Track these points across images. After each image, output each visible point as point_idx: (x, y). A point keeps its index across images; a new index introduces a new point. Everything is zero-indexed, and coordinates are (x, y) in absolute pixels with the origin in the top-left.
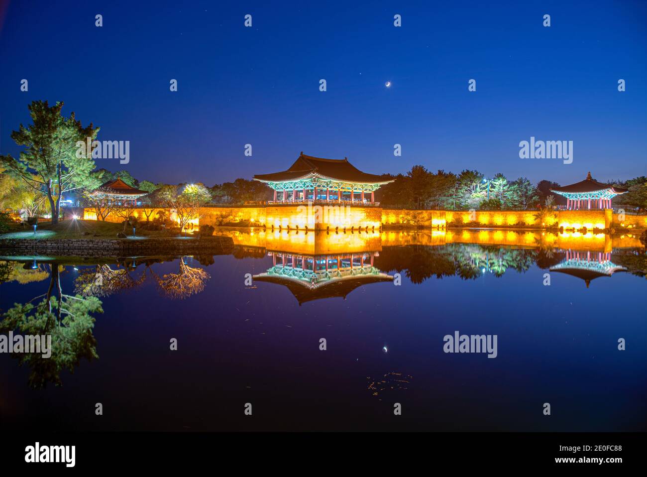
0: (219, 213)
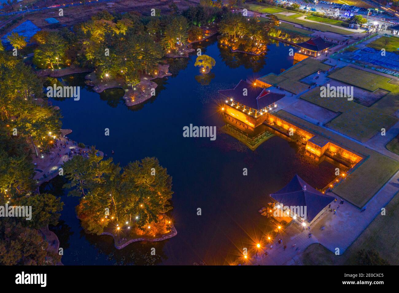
0: (263, 85)
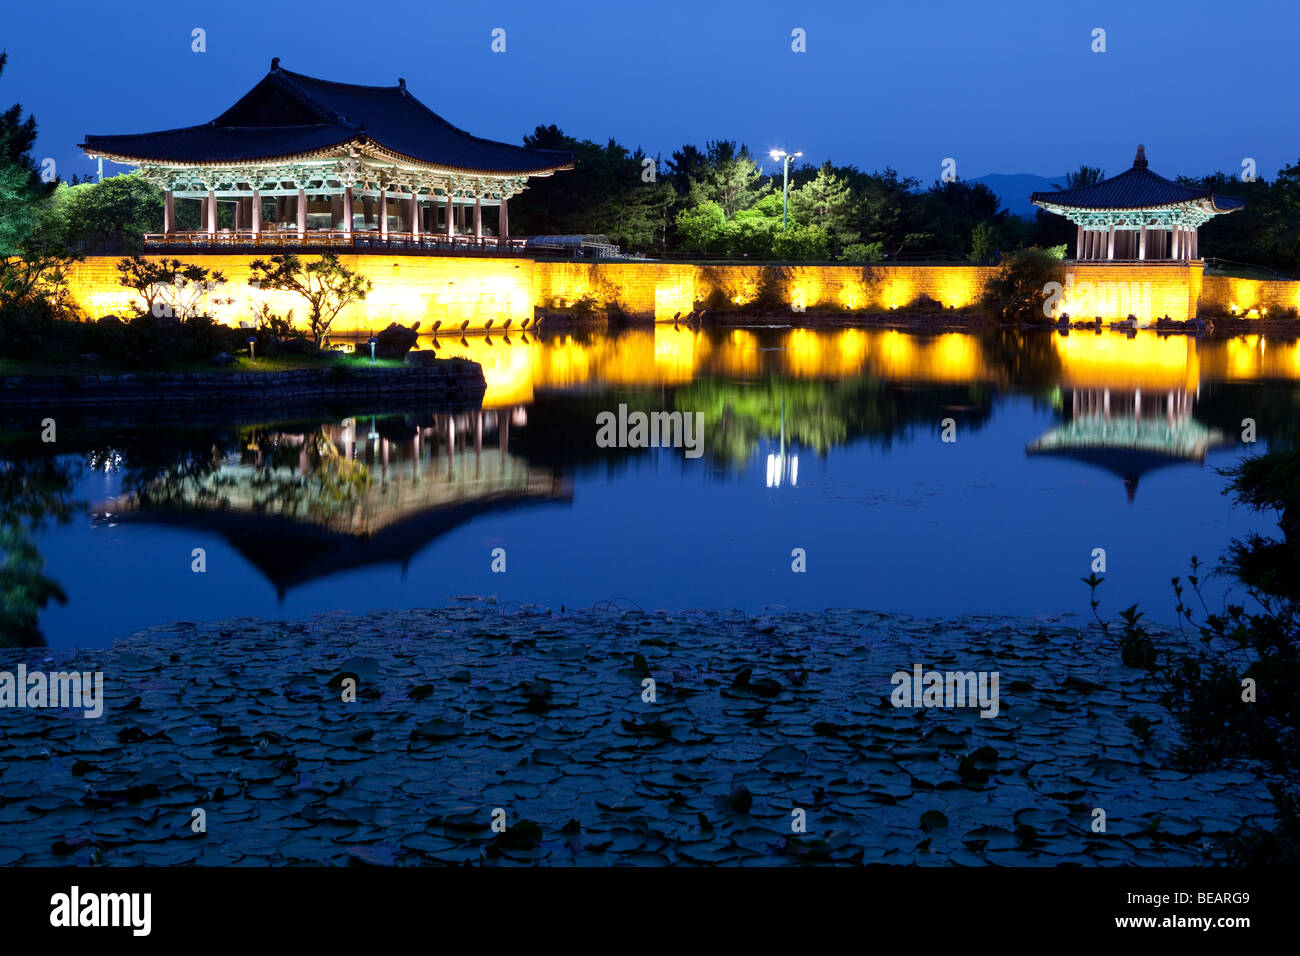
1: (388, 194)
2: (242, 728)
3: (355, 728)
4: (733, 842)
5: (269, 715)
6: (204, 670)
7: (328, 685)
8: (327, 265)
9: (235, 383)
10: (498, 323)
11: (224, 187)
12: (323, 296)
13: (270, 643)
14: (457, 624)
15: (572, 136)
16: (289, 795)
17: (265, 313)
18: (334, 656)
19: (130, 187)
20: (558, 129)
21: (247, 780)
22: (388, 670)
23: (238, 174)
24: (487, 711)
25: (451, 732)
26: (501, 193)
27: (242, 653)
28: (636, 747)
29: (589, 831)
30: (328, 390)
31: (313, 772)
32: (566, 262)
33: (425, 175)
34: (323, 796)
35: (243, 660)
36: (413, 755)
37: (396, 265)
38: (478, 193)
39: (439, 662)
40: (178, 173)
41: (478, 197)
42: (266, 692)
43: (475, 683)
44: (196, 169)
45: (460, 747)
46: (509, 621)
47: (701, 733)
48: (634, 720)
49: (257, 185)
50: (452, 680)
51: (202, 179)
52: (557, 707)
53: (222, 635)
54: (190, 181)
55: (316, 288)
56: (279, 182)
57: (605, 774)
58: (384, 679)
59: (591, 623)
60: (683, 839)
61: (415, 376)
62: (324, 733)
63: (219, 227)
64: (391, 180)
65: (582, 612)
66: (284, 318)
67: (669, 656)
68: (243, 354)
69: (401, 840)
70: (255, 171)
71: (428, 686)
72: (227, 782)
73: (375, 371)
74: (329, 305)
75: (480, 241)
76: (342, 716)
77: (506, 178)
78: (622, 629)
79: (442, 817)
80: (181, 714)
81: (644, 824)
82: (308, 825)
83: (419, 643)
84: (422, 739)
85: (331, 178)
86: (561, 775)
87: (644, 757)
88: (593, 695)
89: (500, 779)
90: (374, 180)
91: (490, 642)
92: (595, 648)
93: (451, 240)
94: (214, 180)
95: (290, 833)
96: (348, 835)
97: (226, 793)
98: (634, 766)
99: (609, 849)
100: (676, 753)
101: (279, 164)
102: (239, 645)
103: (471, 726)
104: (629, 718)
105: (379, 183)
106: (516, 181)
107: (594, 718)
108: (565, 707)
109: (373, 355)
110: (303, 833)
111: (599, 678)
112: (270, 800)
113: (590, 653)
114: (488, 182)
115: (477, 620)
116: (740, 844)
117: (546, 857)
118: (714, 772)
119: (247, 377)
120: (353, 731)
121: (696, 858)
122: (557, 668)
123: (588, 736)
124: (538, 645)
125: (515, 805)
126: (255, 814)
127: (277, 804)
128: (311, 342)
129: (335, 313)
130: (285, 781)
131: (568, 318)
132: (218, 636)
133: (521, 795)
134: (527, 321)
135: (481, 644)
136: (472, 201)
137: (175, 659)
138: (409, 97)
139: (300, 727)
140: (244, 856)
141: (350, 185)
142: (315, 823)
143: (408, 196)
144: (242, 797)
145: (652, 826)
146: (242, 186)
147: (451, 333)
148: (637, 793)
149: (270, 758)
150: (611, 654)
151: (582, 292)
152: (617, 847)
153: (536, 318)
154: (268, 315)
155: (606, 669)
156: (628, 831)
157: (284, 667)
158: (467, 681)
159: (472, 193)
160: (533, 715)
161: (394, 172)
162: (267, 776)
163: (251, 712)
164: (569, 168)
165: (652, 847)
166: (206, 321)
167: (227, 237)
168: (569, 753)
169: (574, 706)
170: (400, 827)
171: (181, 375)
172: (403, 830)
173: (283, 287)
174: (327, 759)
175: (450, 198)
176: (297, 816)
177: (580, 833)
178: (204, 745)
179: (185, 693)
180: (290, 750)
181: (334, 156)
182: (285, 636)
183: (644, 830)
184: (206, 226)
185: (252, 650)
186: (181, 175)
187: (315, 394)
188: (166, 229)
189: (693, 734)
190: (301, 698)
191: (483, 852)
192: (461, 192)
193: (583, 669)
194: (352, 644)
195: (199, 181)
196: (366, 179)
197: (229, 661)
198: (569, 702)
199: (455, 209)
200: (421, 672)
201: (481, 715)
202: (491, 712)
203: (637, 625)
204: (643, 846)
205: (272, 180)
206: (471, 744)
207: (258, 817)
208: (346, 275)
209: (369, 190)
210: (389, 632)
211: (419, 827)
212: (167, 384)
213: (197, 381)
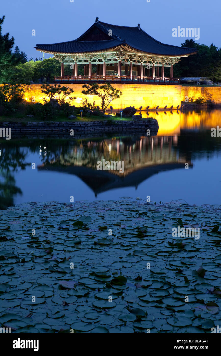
1: (133, 63)
2: (39, 238)
3: (77, 240)
4: (195, 288)
5: (50, 234)
6: (34, 218)
7: (72, 225)
8: (107, 86)
9: (76, 125)
10: (169, 106)
11: (80, 61)
12: (106, 97)
13: (59, 210)
14: (123, 206)
15: (198, 43)
16: (47, 262)
17: (86, 102)
18: (78, 215)
19: (53, 62)
20: (193, 41)
21: (35, 256)
22: (94, 221)
23: (84, 57)
24: (123, 236)
25: (108, 243)
26: (171, 62)
27: (49, 213)
28: (170, 252)
29: (145, 280)
30: (106, 128)
31: (57, 254)
32: (193, 86)
33: (145, 56)
34: (58, 262)
35: (47, 215)
36: (94, 250)
37: (135, 87)
38: (163, 63)
39: (113, 219)
40: (65, 56)
41: (163, 64)
42: (52, 227)
43: (122, 226)
44: (71, 55)
45: (110, 248)
46: (141, 206)
47: (195, 248)
48: (173, 242)
49: (90, 60)
50: (115, 225)
51: (73, 59)
52: (147, 236)
53: (44, 207)
54: (69, 59)
55: (103, 94)
56: (97, 59)
57: (156, 260)
58: (92, 224)
59: (168, 208)
60: (176, 286)
61: (135, 124)
62: (65, 241)
63: (78, 75)
64: (134, 58)
65: (167, 204)
66: (92, 104)
67: (193, 220)
68: (78, 116)
69: (79, 279)
70: (90, 56)
71: (106, 227)
72: (28, 256)
73: (122, 122)
74: (108, 100)
75: (163, 79)
76: (74, 235)
77: (173, 57)
78: (179, 210)
79: (95, 272)
80: (22, 232)
81: (165, 279)
82: (50, 272)
83: (108, 212)
84: (98, 245)
85: (114, 58)
86: (142, 260)
87: (173, 255)
88: (161, 232)
89: (120, 260)
90: (128, 58)
91: (132, 213)
92: (167, 216)
93: (153, 79)
94: (77, 59)
95: (42, 275)
96: (61, 277)
97: (25, 260)
98: (167, 258)
99: (149, 288)
100: (184, 254)
101: (97, 53)
102: (48, 210)
103: (116, 240)
104: (171, 241)
105: (130, 59)
106: (176, 58)
107: (159, 241)
108: (150, 236)
109: (121, 117)
110: (47, 275)
111: (165, 227)
112: (40, 263)
113: (165, 218)
114: (167, 59)
115: (130, 205)
116: (197, 289)
117: (126, 289)
118: (196, 262)
119: (79, 123)
120: (76, 241)
121: (179, 293)
122: (152, 222)
123: (155, 247)
124: (148, 214)
125: (122, 269)
126: (33, 268)
127: (42, 265)
128: (101, 112)
129: (110, 103)
130: (48, 257)
131: (193, 105)
132: (43, 207)
133: (125, 266)
134: (179, 106)
135: (129, 213)
136: (161, 65)
137: (26, 214)
138: (141, 30)
139: (59, 239)
140: (25, 282)
141: (120, 60)
142: (52, 272)
143: (140, 64)
144: (32, 261)
145: (167, 280)
146: (86, 61)
147: (153, 110)
148: (166, 268)
149: (45, 249)
150: (172, 218)
151: (199, 96)
152: (153, 287)
153: (182, 105)
154: (87, 103)
155: (169, 224)
156: (158, 281)
157: (60, 218)
158: (120, 226)
159: (161, 62)
160: (138, 238)
161: (135, 55)
162: (42, 255)
163: (45, 233)
164: (195, 54)
165: (165, 288)
166: (67, 104)
167: (81, 78)
168: (146, 252)
169: (154, 236)
170: (80, 275)
171: (58, 122)
172: (81, 276)
173: (93, 94)
174: (64, 250)
175: (154, 64)
176: (47, 269)
177: (141, 281)
178: (25, 243)
179: (25, 226)
180: (52, 247)
181: (115, 50)
182: (64, 208)
183: (164, 282)
184: (74, 74)
185: (52, 212)
186: (66, 57)
187: (101, 129)
188: (61, 75)
189: (192, 248)
190: (62, 229)
191: (105, 286)
192: (158, 62)
193: (161, 223)
194: (86, 211)
195: (72, 59)
196: (126, 58)
197: (43, 215)
198: (151, 234)
199: (155, 68)
200: (105, 222)
201: (121, 238)
202: (124, 237)
203: (184, 209)
204: (162, 287)
205: (95, 59)
206: (114, 247)
207: (34, 269)
208: (113, 90)
209: (127, 62)
210: (99, 208)
211: (87, 275)
212: (54, 125)
213: (63, 124)
